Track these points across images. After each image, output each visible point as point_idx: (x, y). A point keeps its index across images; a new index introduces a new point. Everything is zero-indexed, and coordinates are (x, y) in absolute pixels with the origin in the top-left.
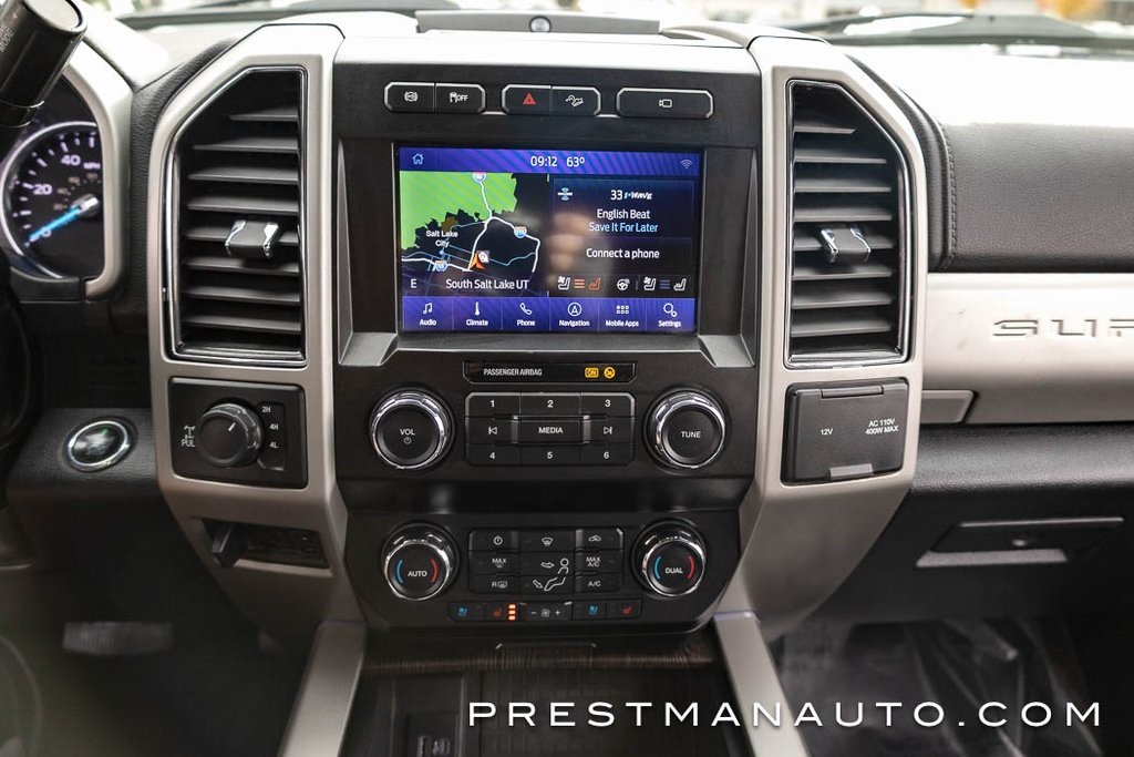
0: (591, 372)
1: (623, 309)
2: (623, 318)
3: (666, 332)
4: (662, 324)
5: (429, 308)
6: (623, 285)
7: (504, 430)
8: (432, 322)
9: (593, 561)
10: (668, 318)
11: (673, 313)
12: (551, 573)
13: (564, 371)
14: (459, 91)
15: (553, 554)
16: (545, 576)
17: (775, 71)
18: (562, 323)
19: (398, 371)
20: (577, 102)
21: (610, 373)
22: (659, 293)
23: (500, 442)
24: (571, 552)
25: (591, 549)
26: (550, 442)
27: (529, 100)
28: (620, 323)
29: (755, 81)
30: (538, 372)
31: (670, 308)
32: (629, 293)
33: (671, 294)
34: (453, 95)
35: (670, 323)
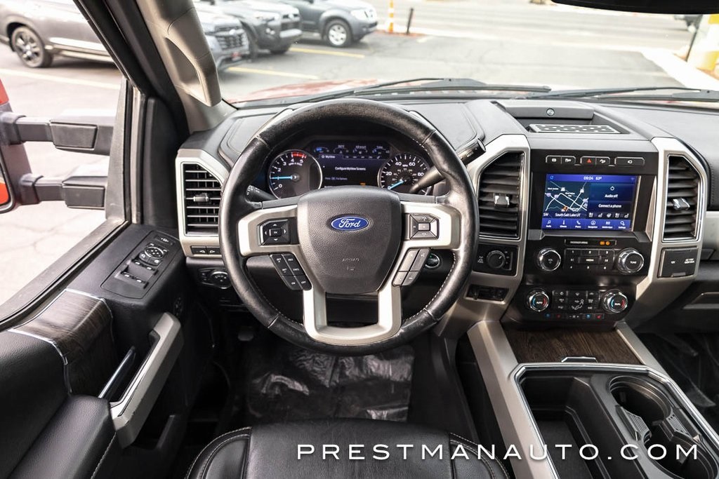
0: (602, 243)
1: (608, 223)
2: (608, 226)
3: (621, 230)
4: (620, 228)
5: (549, 222)
6: (609, 216)
7: (576, 260)
8: (550, 226)
9: (591, 301)
10: (622, 226)
11: (624, 225)
12: (578, 304)
13: (594, 242)
14: (569, 158)
15: (579, 298)
16: (575, 305)
17: (665, 152)
18: (589, 227)
19: (546, 242)
20: (603, 162)
21: (608, 243)
22: (620, 218)
23: (574, 264)
24: (584, 298)
25: (590, 297)
26: (589, 264)
27: (589, 161)
28: (607, 227)
29: (656, 155)
30: (586, 243)
31: (622, 223)
32: (611, 218)
33: (623, 218)
34: (566, 159)
35: (622, 227)
